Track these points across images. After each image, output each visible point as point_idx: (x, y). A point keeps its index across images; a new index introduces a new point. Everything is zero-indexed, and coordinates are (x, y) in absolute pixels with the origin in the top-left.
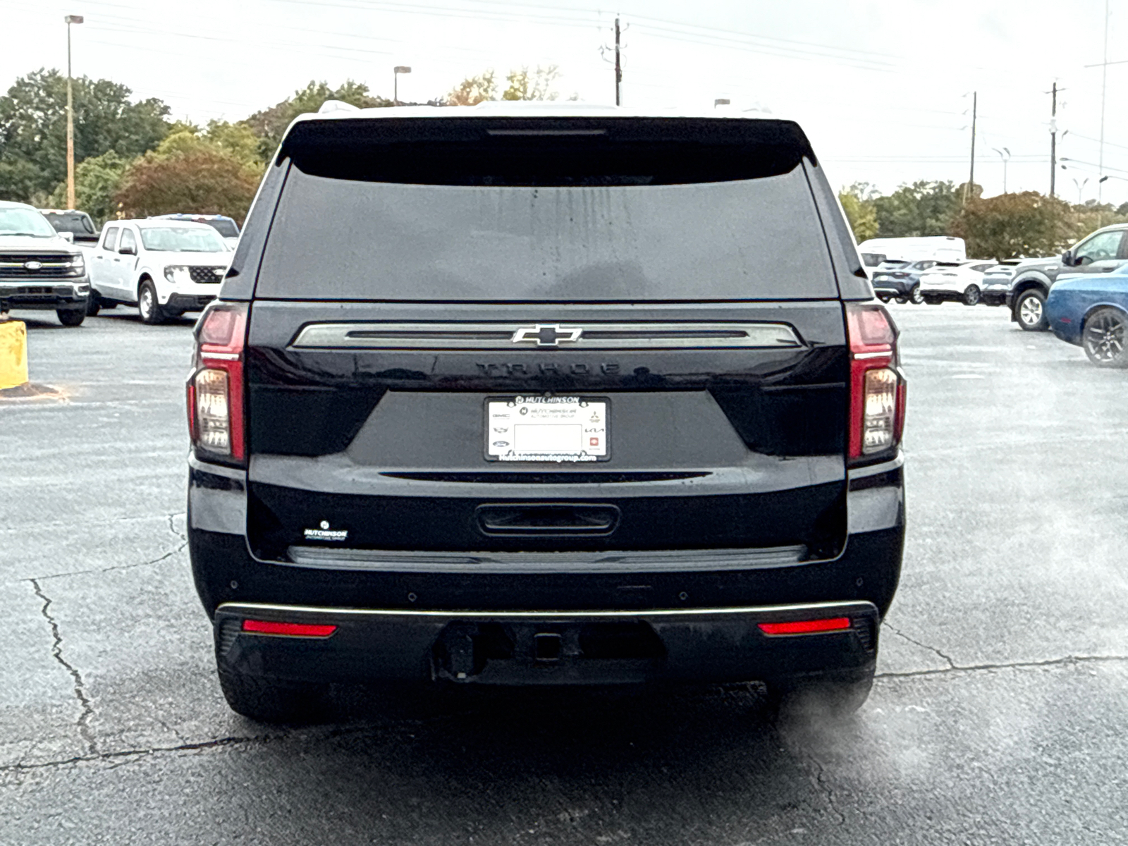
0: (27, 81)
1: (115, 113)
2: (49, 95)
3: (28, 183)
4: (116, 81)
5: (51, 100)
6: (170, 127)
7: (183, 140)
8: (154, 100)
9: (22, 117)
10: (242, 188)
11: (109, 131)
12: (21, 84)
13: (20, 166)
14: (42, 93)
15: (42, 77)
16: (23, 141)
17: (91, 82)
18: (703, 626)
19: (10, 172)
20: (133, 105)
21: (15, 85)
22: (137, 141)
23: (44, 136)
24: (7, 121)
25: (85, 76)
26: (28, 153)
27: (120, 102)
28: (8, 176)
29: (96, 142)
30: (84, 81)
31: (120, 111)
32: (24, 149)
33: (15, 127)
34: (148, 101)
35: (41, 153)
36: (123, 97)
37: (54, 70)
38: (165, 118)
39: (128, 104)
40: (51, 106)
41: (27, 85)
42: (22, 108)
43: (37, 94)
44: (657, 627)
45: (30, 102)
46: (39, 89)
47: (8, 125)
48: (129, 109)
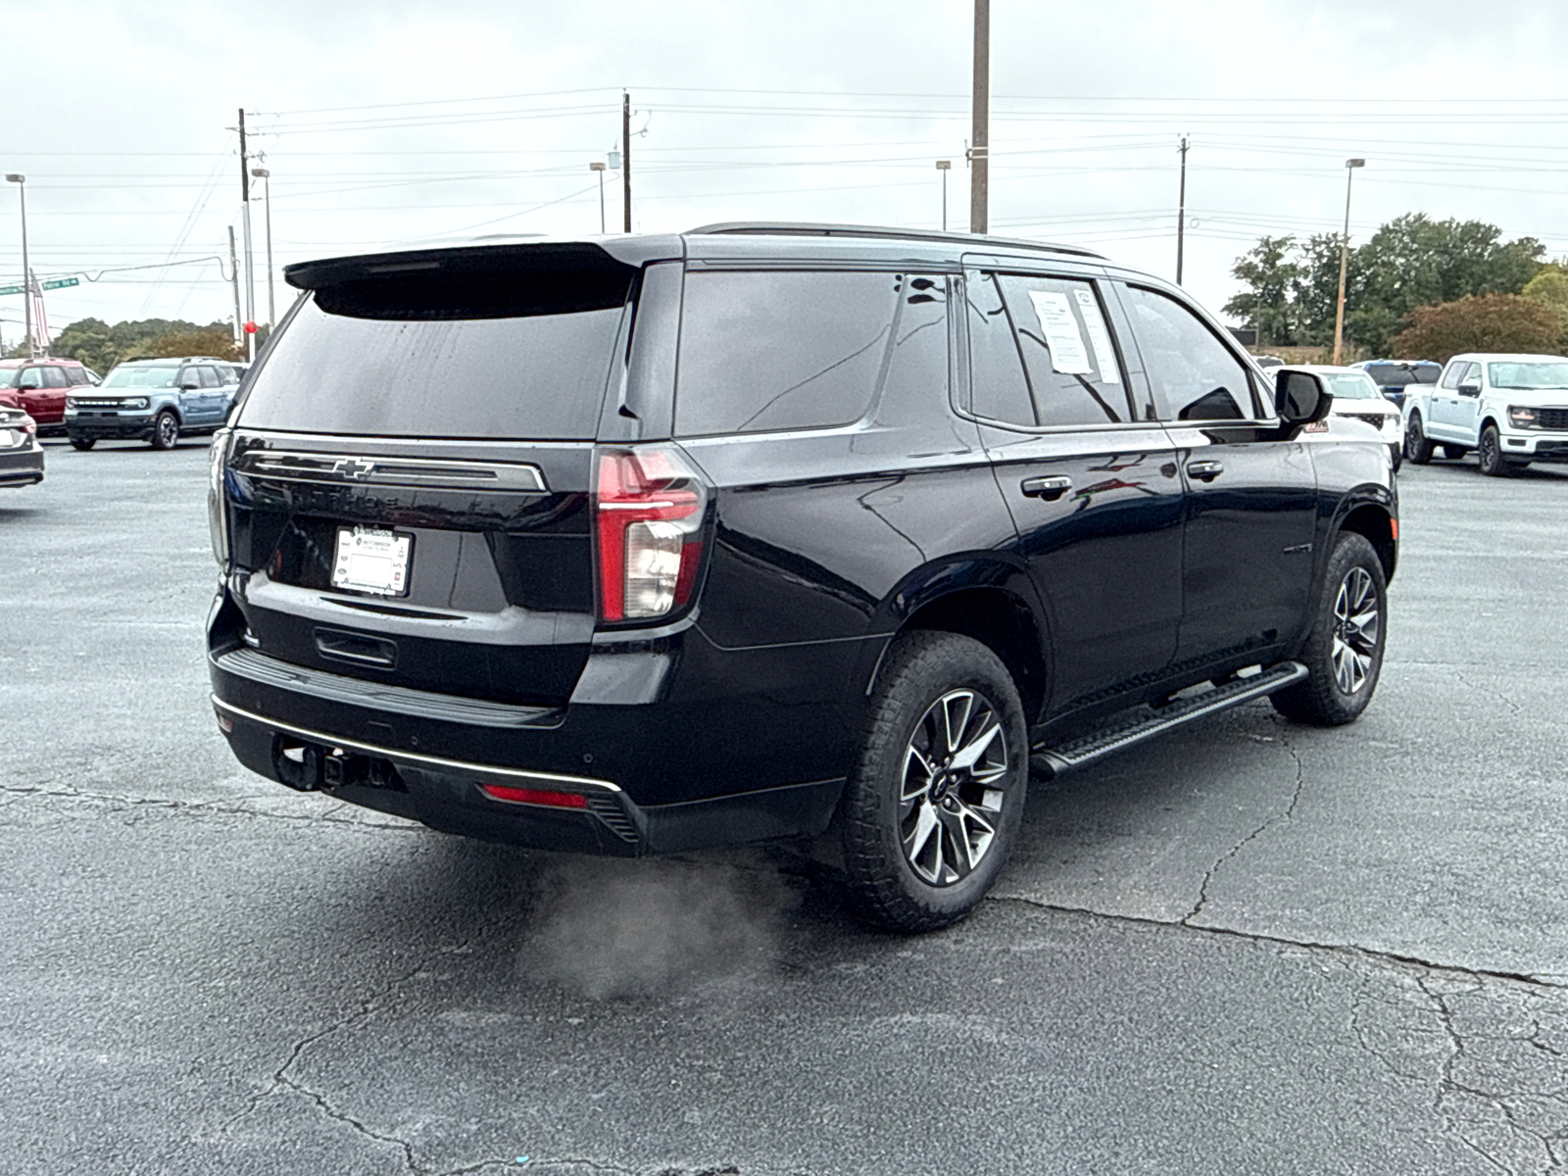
0: (1391, 227)
1: (1481, 255)
2: (1413, 242)
3: (1381, 330)
4: (1485, 221)
5: (1415, 246)
6: (1541, 267)
7: (1550, 280)
8: (1527, 239)
9: (1384, 264)
10: (1535, 331)
11: (1472, 275)
12: (1386, 230)
13: (1375, 313)
14: (1406, 239)
15: (1407, 223)
16: (1382, 287)
17: (1458, 224)
18: (434, 775)
19: (1365, 320)
20: (1502, 246)
21: (1379, 232)
22: (1502, 284)
23: (1404, 283)
24: (1368, 269)
25: (1452, 219)
26: (1385, 300)
27: (1488, 244)
28: (1362, 323)
29: (1458, 286)
30: (1451, 223)
31: (1486, 254)
32: (1383, 295)
33: (1375, 275)
34: (1521, 241)
35: (1399, 298)
36: (1491, 238)
37: (1420, 215)
38: (1539, 259)
39: (1497, 245)
40: (1413, 251)
41: (1391, 232)
42: (1385, 255)
43: (1401, 241)
44: (398, 767)
45: (1393, 249)
46: (1404, 235)
47: (1368, 273)
48: (1497, 249)
